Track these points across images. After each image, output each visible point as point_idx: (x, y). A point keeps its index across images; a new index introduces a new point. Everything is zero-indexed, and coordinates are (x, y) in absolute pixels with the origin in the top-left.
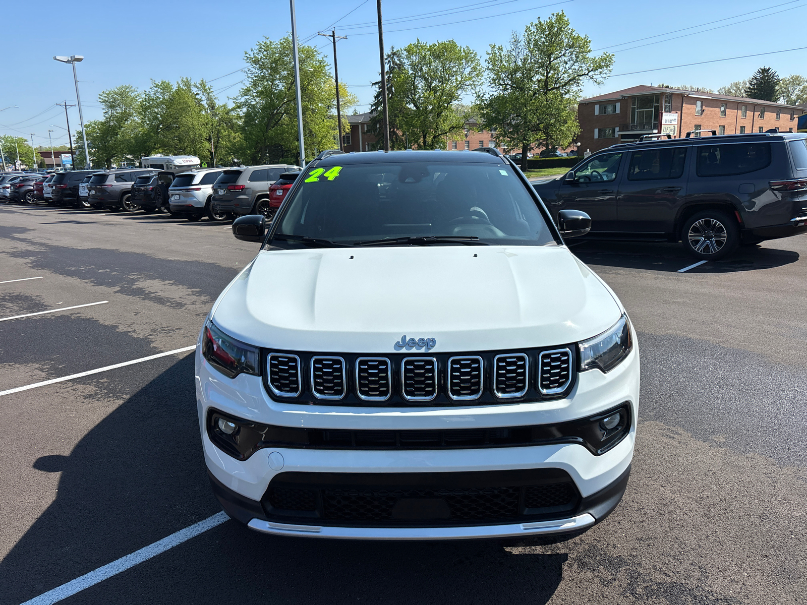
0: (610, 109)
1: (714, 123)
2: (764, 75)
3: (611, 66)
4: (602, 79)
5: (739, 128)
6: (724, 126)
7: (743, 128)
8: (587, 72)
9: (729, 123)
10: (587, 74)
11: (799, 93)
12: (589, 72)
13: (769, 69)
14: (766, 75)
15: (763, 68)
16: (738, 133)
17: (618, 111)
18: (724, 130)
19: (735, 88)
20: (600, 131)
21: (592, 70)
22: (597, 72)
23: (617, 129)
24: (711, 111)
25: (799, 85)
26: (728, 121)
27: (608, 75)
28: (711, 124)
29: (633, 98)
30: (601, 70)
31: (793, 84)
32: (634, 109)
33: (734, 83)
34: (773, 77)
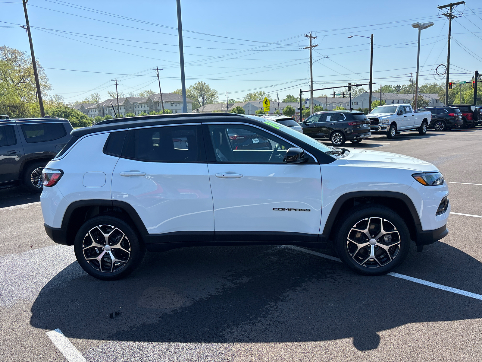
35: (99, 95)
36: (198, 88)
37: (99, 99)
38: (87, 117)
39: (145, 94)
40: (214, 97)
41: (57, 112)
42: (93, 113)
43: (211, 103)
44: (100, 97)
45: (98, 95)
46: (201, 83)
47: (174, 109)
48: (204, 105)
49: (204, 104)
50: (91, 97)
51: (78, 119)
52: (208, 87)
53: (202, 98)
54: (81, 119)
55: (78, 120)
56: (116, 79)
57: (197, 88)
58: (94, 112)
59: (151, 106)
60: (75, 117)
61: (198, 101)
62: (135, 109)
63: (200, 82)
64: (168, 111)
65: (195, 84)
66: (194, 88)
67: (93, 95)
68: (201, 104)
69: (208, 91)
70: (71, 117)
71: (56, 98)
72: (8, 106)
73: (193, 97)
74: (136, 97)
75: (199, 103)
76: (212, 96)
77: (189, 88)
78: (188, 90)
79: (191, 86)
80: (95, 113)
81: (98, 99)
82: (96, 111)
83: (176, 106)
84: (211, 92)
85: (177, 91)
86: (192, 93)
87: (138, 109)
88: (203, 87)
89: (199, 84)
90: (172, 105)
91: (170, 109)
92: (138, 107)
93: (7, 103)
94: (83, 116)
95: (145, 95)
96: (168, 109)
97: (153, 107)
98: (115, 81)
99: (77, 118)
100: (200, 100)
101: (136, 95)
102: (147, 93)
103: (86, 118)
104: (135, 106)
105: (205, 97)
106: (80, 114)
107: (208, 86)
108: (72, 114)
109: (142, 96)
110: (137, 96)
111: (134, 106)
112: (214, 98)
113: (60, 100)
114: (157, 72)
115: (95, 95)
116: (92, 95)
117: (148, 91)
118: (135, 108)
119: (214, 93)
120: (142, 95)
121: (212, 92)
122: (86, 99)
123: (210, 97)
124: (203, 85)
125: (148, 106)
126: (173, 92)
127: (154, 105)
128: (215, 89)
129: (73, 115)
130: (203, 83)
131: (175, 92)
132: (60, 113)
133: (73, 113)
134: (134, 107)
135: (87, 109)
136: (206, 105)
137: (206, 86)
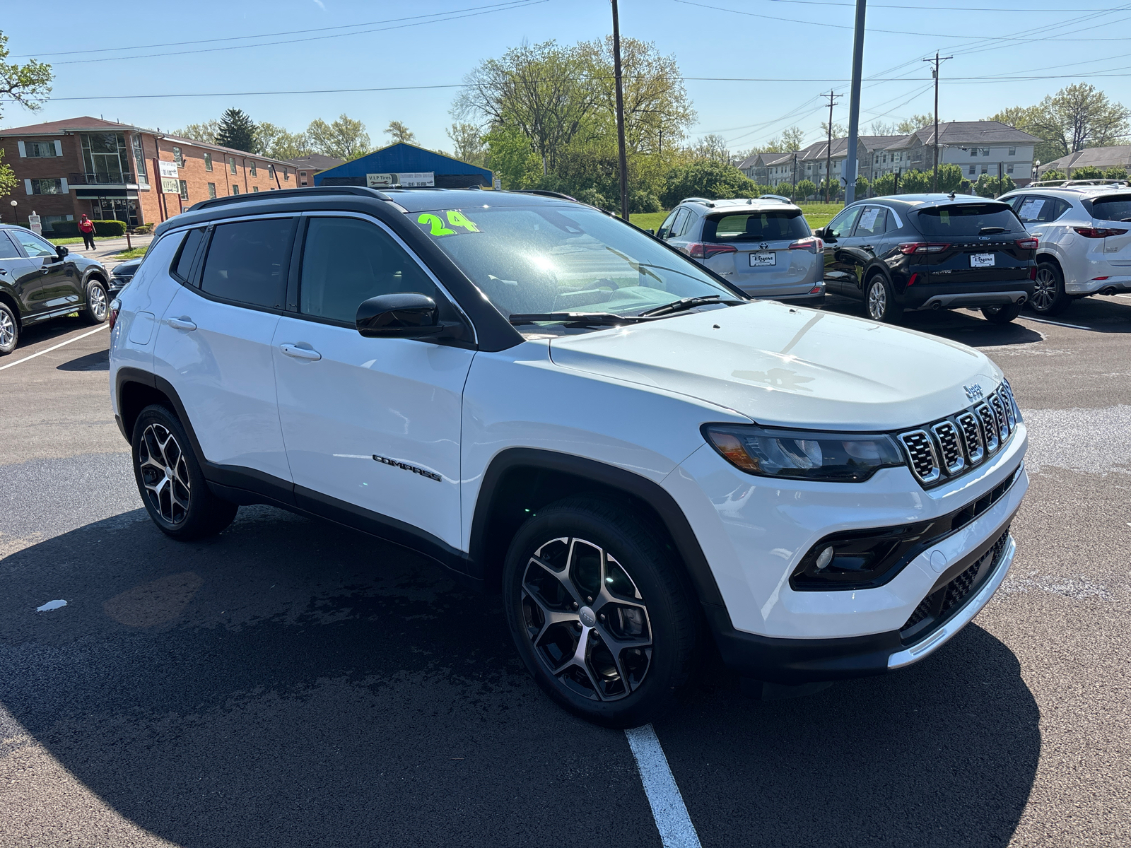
0: (44, 150)
1: (200, 179)
2: (235, 119)
3: (48, 82)
4: (37, 102)
5: (231, 188)
6: (214, 184)
7: (235, 187)
8: (7, 88)
9: (218, 179)
10: (10, 91)
11: (274, 146)
12: (12, 88)
13: (239, 112)
14: (237, 118)
15: (231, 109)
16: (232, 194)
17: (59, 153)
18: (215, 190)
19: (194, 133)
20: (34, 182)
21: (16, 86)
22: (27, 89)
23: (64, 181)
24: (194, 162)
25: (272, 135)
26: (217, 177)
27: (47, 95)
28: (198, 180)
29: (83, 135)
30: (33, 87)
31: (266, 134)
32: (87, 152)
33: (191, 126)
34: (246, 123)
35: (801, 133)
36: (1068, 102)
37: (799, 142)
38: (754, 186)
39: (913, 125)
40: (1116, 126)
41: (693, 174)
42: (779, 175)
43: (1103, 142)
44: (802, 136)
45: (799, 133)
46: (1080, 87)
47: (979, 164)
48: (1077, 150)
49: (1078, 146)
50: (782, 138)
51: (734, 189)
52: (1100, 97)
53: (1076, 132)
54: (741, 189)
55: (733, 192)
56: (832, 93)
57: (1063, 103)
58: (782, 172)
59: (918, 157)
60: (728, 184)
61: (1063, 138)
62: (876, 166)
63: (1078, 87)
64: (950, 169)
65: (1062, 93)
66: (1056, 103)
67: (787, 132)
68: (1070, 146)
69: (1097, 111)
70: (720, 184)
71: (710, 143)
72: (601, 163)
73: (1046, 128)
74: (890, 135)
75: (1065, 144)
76: (1110, 122)
77: (1042, 104)
78: (1037, 109)
79: (1048, 98)
80: (785, 175)
81: (797, 143)
82: (786, 171)
83: (987, 154)
84: (1107, 113)
85: (1005, 113)
86: (1048, 117)
87: (884, 166)
88: (1083, 100)
89: (1073, 90)
90: (974, 154)
91: (956, 164)
92: (884, 161)
93: (598, 157)
94: (745, 183)
95: (914, 128)
96: (953, 165)
97: (921, 160)
98: (830, 98)
99: (733, 186)
100: (1069, 135)
101: (891, 131)
102: (920, 122)
103: (751, 186)
104: (877, 157)
105: (1085, 128)
106: (739, 178)
107: (1100, 95)
108: (723, 178)
109: (905, 131)
110: (893, 131)
111: (875, 156)
112: (1113, 130)
113: (717, 147)
114: (935, 67)
115: (791, 132)
116: (785, 133)
117: (924, 118)
118: (877, 162)
119: (1117, 116)
120: (905, 128)
121: (1110, 113)
122: (772, 143)
123: (1100, 126)
124: (1085, 93)
125: (909, 158)
126: (993, 116)
127: (925, 154)
128: (1122, 104)
129: (724, 181)
130: (1087, 88)
131: (997, 116)
132: (699, 176)
133: (725, 176)
134: (875, 159)
135: (768, 166)
136: (1085, 152)
137: (1093, 96)
